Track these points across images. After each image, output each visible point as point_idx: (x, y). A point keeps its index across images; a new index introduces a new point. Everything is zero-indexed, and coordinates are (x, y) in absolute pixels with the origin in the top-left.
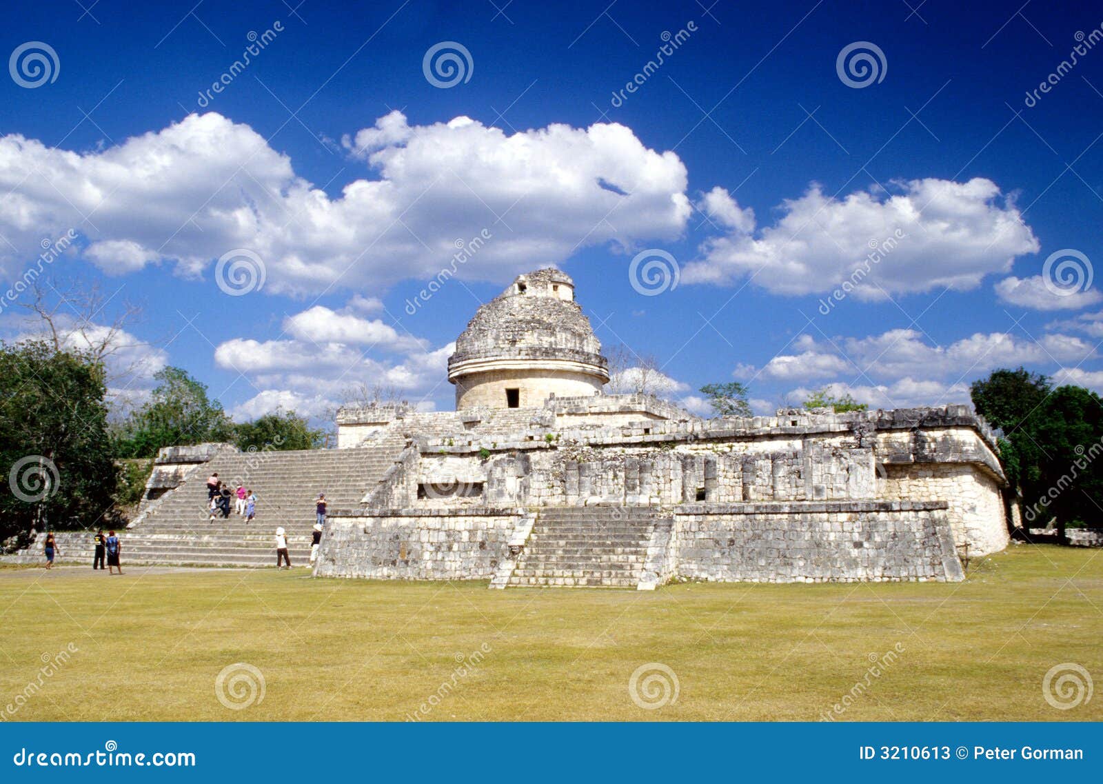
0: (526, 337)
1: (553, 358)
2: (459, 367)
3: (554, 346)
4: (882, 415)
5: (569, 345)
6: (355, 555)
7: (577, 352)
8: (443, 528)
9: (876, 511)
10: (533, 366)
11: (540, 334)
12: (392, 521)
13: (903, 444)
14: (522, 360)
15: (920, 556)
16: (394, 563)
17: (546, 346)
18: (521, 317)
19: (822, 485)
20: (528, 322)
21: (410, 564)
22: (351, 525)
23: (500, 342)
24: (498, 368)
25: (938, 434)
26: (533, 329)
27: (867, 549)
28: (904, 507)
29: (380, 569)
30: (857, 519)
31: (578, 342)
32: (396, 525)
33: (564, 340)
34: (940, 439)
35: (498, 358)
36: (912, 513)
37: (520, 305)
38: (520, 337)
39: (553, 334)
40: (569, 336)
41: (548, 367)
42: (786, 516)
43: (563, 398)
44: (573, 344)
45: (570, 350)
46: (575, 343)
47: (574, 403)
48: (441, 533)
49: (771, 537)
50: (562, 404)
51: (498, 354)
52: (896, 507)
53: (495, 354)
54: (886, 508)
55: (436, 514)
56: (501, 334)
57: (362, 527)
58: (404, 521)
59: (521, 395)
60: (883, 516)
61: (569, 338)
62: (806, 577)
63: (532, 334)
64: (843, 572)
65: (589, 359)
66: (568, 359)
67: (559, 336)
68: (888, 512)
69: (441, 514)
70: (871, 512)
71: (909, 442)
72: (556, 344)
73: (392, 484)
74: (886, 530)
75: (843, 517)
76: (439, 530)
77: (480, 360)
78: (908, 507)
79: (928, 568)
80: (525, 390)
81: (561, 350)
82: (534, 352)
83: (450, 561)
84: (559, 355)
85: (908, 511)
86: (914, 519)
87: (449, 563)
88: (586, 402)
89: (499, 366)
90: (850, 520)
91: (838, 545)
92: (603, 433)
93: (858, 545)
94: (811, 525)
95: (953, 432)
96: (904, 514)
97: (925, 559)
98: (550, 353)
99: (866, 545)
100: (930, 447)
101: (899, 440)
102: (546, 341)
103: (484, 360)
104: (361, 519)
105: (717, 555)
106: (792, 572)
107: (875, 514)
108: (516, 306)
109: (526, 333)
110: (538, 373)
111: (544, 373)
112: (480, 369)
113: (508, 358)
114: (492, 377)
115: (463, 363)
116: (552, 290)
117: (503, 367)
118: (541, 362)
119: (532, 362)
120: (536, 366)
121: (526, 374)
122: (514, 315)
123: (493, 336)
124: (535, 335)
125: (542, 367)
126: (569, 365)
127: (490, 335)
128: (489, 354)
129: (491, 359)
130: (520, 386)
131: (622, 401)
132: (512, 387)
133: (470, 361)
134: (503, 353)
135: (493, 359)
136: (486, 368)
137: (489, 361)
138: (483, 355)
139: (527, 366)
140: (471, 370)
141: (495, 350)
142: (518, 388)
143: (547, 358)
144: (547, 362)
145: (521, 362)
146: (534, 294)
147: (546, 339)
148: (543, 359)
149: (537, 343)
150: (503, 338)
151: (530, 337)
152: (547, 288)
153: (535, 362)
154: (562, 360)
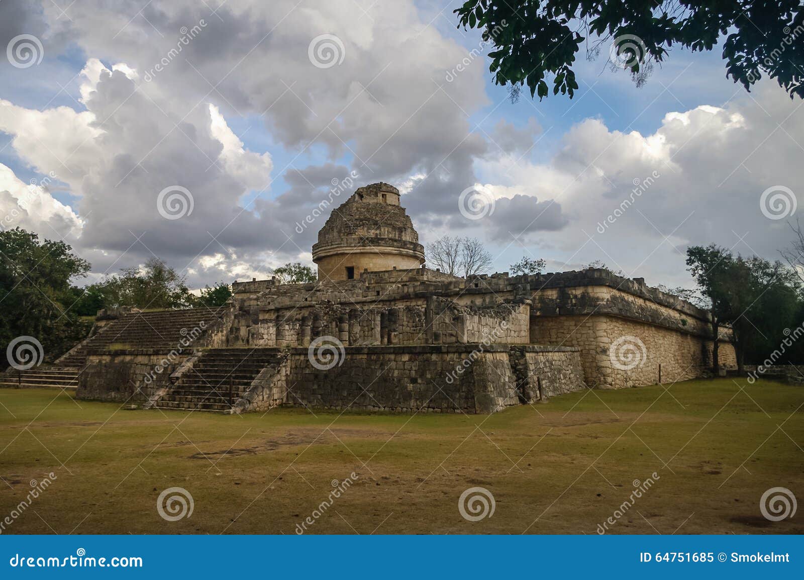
0: (359, 231)
1: (377, 244)
3: (379, 237)
4: (538, 278)
5: (390, 236)
6: (98, 383)
7: (396, 241)
8: (149, 364)
9: (429, 353)
10: (363, 251)
11: (369, 229)
12: (121, 358)
13: (552, 300)
14: (355, 246)
15: (459, 391)
16: (118, 389)
17: (373, 236)
19: (438, 332)
20: (361, 220)
21: (127, 389)
22: (97, 361)
23: (342, 235)
24: (339, 252)
25: (579, 292)
26: (363, 225)
27: (420, 384)
28: (450, 350)
29: (110, 393)
30: (416, 360)
31: (397, 233)
32: (123, 361)
33: (386, 232)
34: (579, 296)
35: (339, 246)
36: (456, 355)
37: (357, 209)
38: (355, 231)
39: (379, 228)
40: (390, 229)
41: (372, 251)
42: (365, 356)
43: (372, 272)
44: (393, 235)
45: (390, 239)
46: (395, 234)
47: (379, 275)
48: (147, 367)
49: (353, 373)
50: (372, 276)
51: (340, 243)
52: (444, 350)
53: (337, 243)
54: (438, 350)
55: (146, 353)
56: (343, 229)
57: (104, 362)
58: (128, 358)
59: (355, 271)
60: (434, 357)
61: (390, 231)
62: (374, 406)
63: (363, 229)
64: (400, 403)
65: (406, 245)
66: (388, 245)
67: (382, 230)
68: (439, 353)
69: (149, 353)
70: (427, 353)
71: (557, 298)
72: (380, 235)
73: (212, 333)
74: (436, 369)
75: (406, 358)
76: (146, 365)
77: (329, 248)
78: (453, 350)
79: (462, 401)
80: (358, 267)
81: (382, 239)
82: (363, 241)
83: (150, 388)
84: (382, 242)
85: (454, 353)
86: (457, 360)
87: (150, 389)
89: (340, 251)
90: (410, 360)
91: (399, 381)
92: (350, 295)
93: (414, 381)
94: (382, 364)
95: (590, 290)
96: (450, 355)
97: (462, 393)
98: (376, 241)
99: (419, 381)
100: (572, 302)
101: (550, 297)
102: (372, 233)
104: (105, 357)
105: (315, 387)
106: (364, 402)
107: (429, 355)
108: (355, 209)
109: (359, 228)
110: (367, 255)
111: (371, 256)
112: (328, 254)
113: (345, 245)
114: (336, 259)
115: (319, 249)
116: (381, 198)
117: (342, 251)
118: (368, 248)
119: (361, 248)
120: (365, 250)
121: (358, 256)
122: (352, 216)
123: (337, 230)
124: (366, 229)
125: (369, 251)
126: (388, 249)
127: (335, 230)
128: (333, 243)
129: (334, 246)
130: (354, 264)
131: (410, 273)
132: (349, 265)
133: (323, 248)
134: (342, 242)
135: (336, 246)
136: (331, 253)
137: (334, 248)
138: (330, 244)
139: (358, 251)
140: (323, 255)
141: (337, 240)
142: (353, 267)
143: (373, 245)
144: (372, 248)
145: (355, 248)
146: (368, 201)
147: (373, 231)
148: (370, 246)
149: (366, 234)
150: (344, 231)
151: (362, 231)
152: (377, 196)
153: (364, 248)
154: (384, 246)
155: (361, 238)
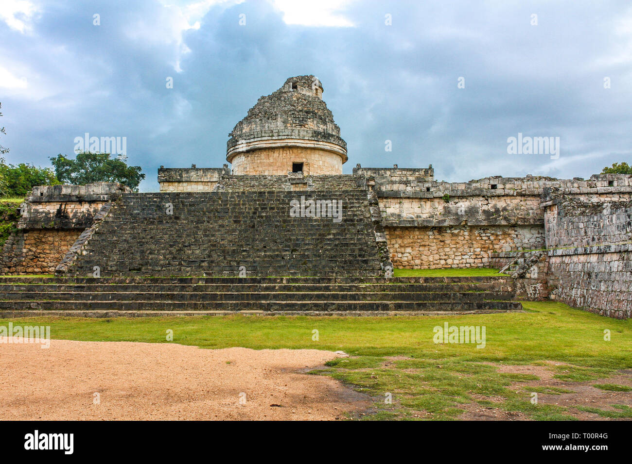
0: (309, 123)
1: (329, 141)
2: (250, 143)
10: (316, 146)
11: (318, 123)
14: (309, 140)
18: (300, 108)
20: (307, 112)
23: (289, 125)
24: (289, 144)
26: (313, 117)
35: (290, 137)
38: (305, 123)
39: (325, 123)
41: (326, 147)
51: (290, 134)
53: (285, 134)
56: (290, 119)
59: (305, 168)
61: (333, 128)
63: (313, 121)
67: (328, 125)
72: (328, 131)
77: (274, 138)
80: (308, 164)
81: (332, 136)
82: (317, 135)
84: (332, 139)
88: (388, 173)
89: (291, 143)
98: (326, 136)
102: (322, 128)
103: (277, 138)
108: (295, 99)
109: (309, 120)
110: (317, 152)
111: (321, 153)
112: (273, 145)
113: (297, 138)
114: (281, 152)
115: (256, 140)
116: (315, 92)
117: (294, 144)
118: (321, 143)
119: (315, 142)
120: (319, 146)
121: (309, 152)
122: (294, 106)
123: (282, 120)
124: (315, 122)
126: (337, 148)
127: (279, 119)
128: (281, 134)
129: (283, 137)
130: (304, 160)
131: (417, 173)
132: (298, 160)
133: (263, 138)
134: (293, 134)
135: (285, 137)
136: (279, 145)
137: (281, 139)
138: (276, 134)
139: (312, 146)
140: (265, 146)
141: (286, 130)
142: (303, 163)
143: (325, 141)
144: (325, 144)
145: (308, 142)
146: (304, 93)
147: (321, 126)
148: (323, 141)
149: (316, 128)
150: (291, 122)
151: (311, 124)
152: (312, 89)
153: (317, 143)
154: (334, 144)
155: (315, 132)
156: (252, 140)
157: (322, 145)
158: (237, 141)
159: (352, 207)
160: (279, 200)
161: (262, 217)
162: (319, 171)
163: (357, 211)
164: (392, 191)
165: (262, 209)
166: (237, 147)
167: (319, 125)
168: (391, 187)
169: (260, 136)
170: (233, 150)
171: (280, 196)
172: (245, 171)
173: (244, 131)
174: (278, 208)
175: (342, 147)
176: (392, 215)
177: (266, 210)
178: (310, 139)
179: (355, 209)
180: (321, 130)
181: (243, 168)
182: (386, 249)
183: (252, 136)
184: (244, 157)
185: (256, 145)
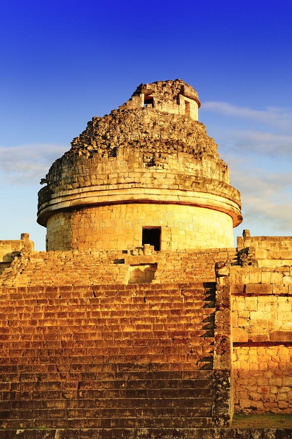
0: (170, 161)
1: (204, 190)
2: (72, 195)
3: (201, 176)
10: (182, 199)
11: (186, 159)
14: (169, 189)
17: (194, 174)
18: (156, 136)
20: (168, 143)
23: (136, 165)
24: (136, 198)
33: (210, 169)
35: (137, 185)
38: (163, 160)
51: (136, 180)
56: (137, 155)
59: (164, 237)
61: (214, 168)
63: (177, 158)
67: (204, 164)
72: (202, 173)
77: (111, 187)
80: (169, 230)
81: (211, 181)
82: (182, 181)
84: (210, 187)
89: (139, 194)
98: (200, 182)
103: (116, 187)
108: (148, 121)
109: (170, 156)
110: (184, 209)
112: (111, 199)
113: (150, 186)
114: (123, 210)
115: (81, 190)
116: (184, 106)
117: (144, 196)
118: (191, 194)
119: (180, 193)
120: (186, 199)
121: (170, 208)
123: (126, 157)
124: (181, 159)
125: (193, 200)
126: (219, 201)
127: (120, 156)
128: (122, 180)
129: (126, 186)
130: (162, 223)
132: (152, 223)
133: (93, 188)
134: (143, 180)
135: (130, 186)
136: (119, 198)
137: (123, 189)
138: (115, 181)
139: (175, 199)
140: (96, 200)
141: (131, 174)
142: (160, 228)
143: (199, 190)
144: (196, 194)
145: (169, 192)
146: (164, 110)
147: (192, 166)
148: (194, 191)
149: (182, 169)
150: (140, 159)
151: (175, 162)
152: (178, 103)
153: (184, 193)
154: (214, 194)
155: (180, 176)
156: (76, 191)
157: (192, 196)
158: (52, 193)
159: (188, 311)
160: (75, 301)
161: (44, 329)
162: (188, 242)
163: (194, 317)
164: (261, 283)
165: (47, 315)
166: (52, 202)
167: (187, 164)
168: (258, 277)
169: (88, 183)
170: (47, 206)
171: (78, 294)
172: (66, 241)
173: (64, 175)
174: (71, 314)
175: (229, 199)
176: (260, 323)
177: (53, 318)
178: (171, 187)
179: (192, 315)
180: (191, 172)
181: (61, 237)
182: (227, 381)
183: (76, 185)
184: (64, 219)
185: (82, 200)
